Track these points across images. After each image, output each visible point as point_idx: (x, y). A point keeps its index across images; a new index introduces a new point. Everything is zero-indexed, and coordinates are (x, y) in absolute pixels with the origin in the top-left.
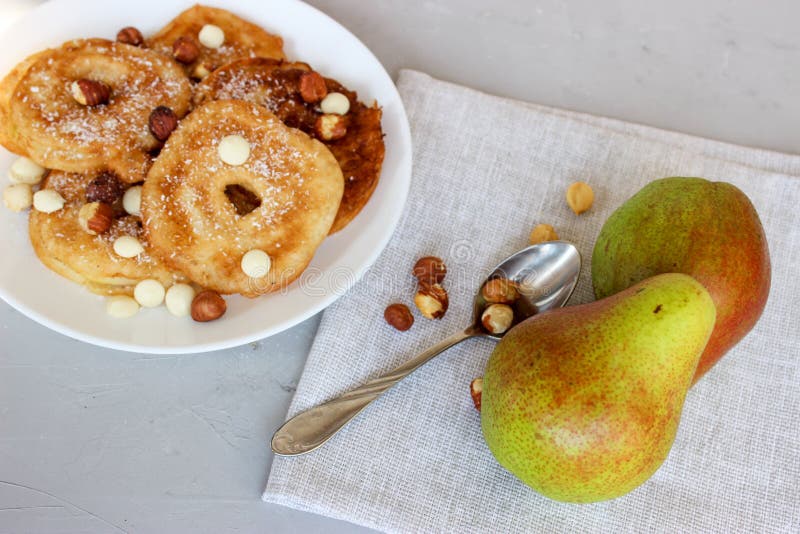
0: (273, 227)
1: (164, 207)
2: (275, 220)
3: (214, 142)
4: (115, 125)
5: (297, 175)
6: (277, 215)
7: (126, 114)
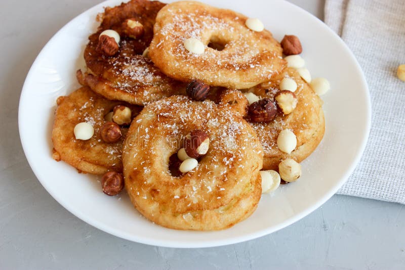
0: (228, 22)
1: (257, 65)
2: (223, 22)
3: (196, 56)
4: (213, 120)
5: (189, 16)
6: (220, 22)
7: (201, 116)
